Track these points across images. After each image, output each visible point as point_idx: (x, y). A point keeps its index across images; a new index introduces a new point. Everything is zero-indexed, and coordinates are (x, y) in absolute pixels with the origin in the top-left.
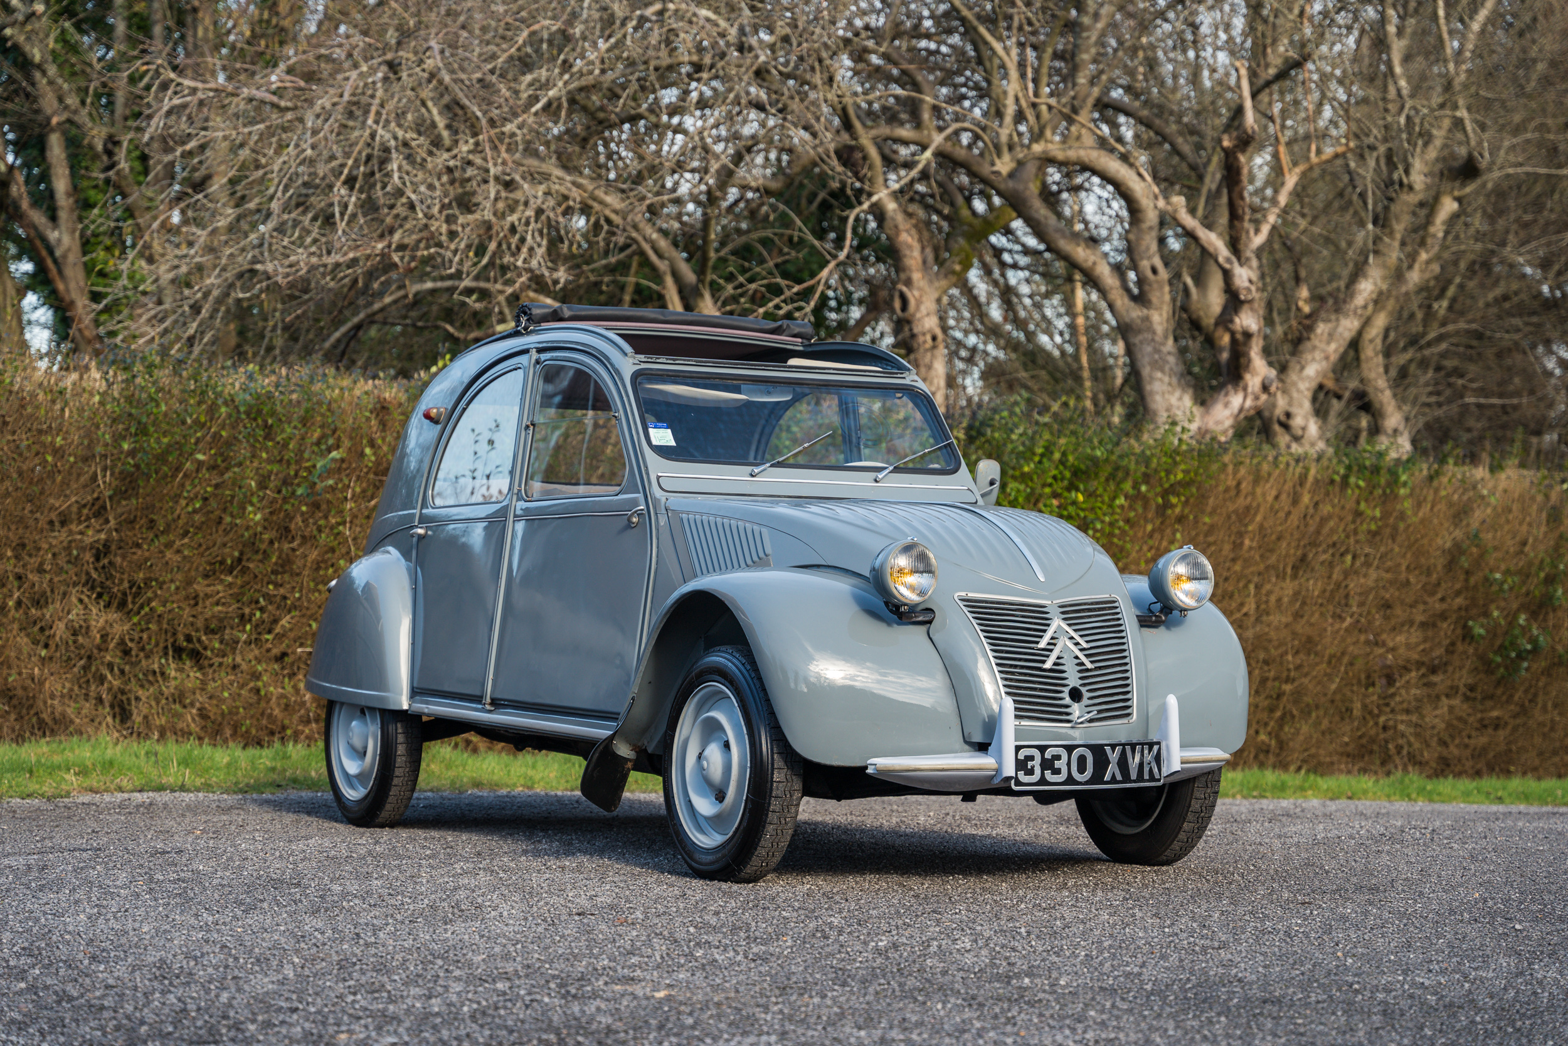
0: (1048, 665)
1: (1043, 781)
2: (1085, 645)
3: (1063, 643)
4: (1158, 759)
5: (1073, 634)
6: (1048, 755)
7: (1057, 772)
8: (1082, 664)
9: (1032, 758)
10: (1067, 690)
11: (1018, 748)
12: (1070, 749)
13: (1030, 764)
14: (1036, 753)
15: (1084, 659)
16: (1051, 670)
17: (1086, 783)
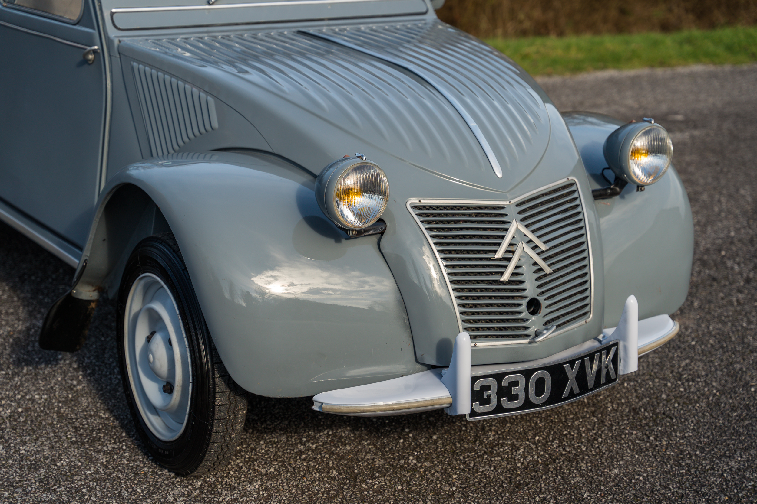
0: (506, 277)
1: (499, 409)
2: (543, 247)
3: (523, 248)
4: (615, 361)
5: (531, 236)
6: (505, 383)
7: (515, 397)
8: (541, 269)
9: (488, 388)
10: (524, 302)
11: (474, 380)
12: (527, 373)
13: (486, 393)
14: (493, 382)
15: (543, 264)
16: (510, 282)
17: (544, 404)
